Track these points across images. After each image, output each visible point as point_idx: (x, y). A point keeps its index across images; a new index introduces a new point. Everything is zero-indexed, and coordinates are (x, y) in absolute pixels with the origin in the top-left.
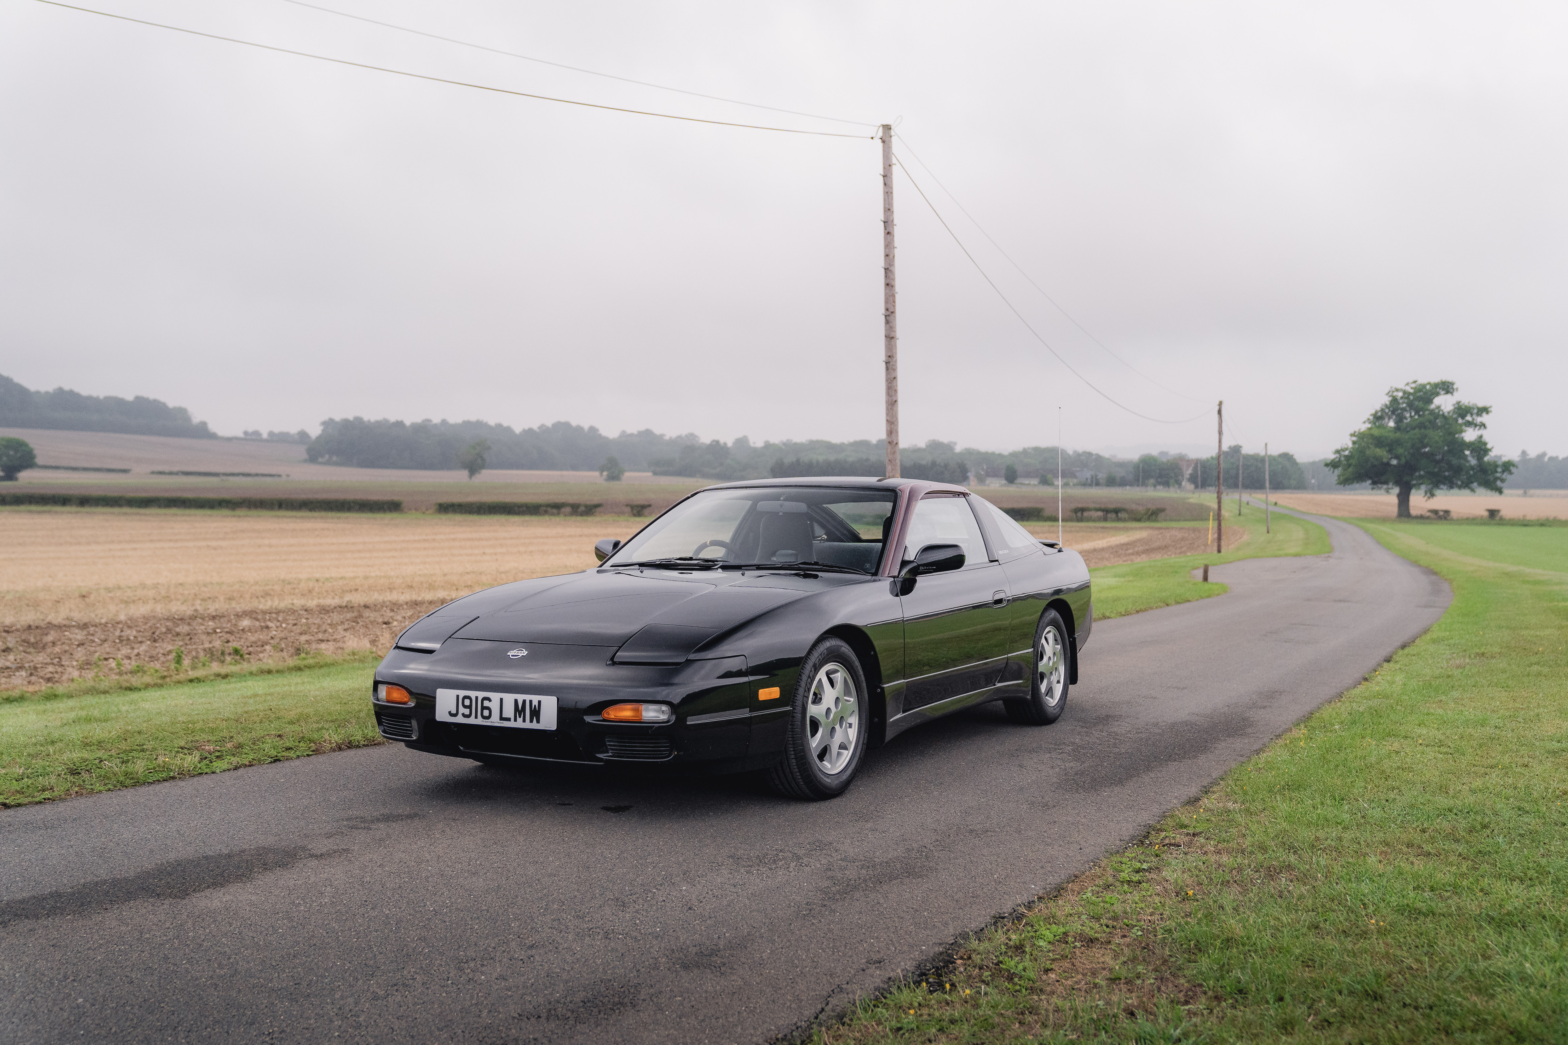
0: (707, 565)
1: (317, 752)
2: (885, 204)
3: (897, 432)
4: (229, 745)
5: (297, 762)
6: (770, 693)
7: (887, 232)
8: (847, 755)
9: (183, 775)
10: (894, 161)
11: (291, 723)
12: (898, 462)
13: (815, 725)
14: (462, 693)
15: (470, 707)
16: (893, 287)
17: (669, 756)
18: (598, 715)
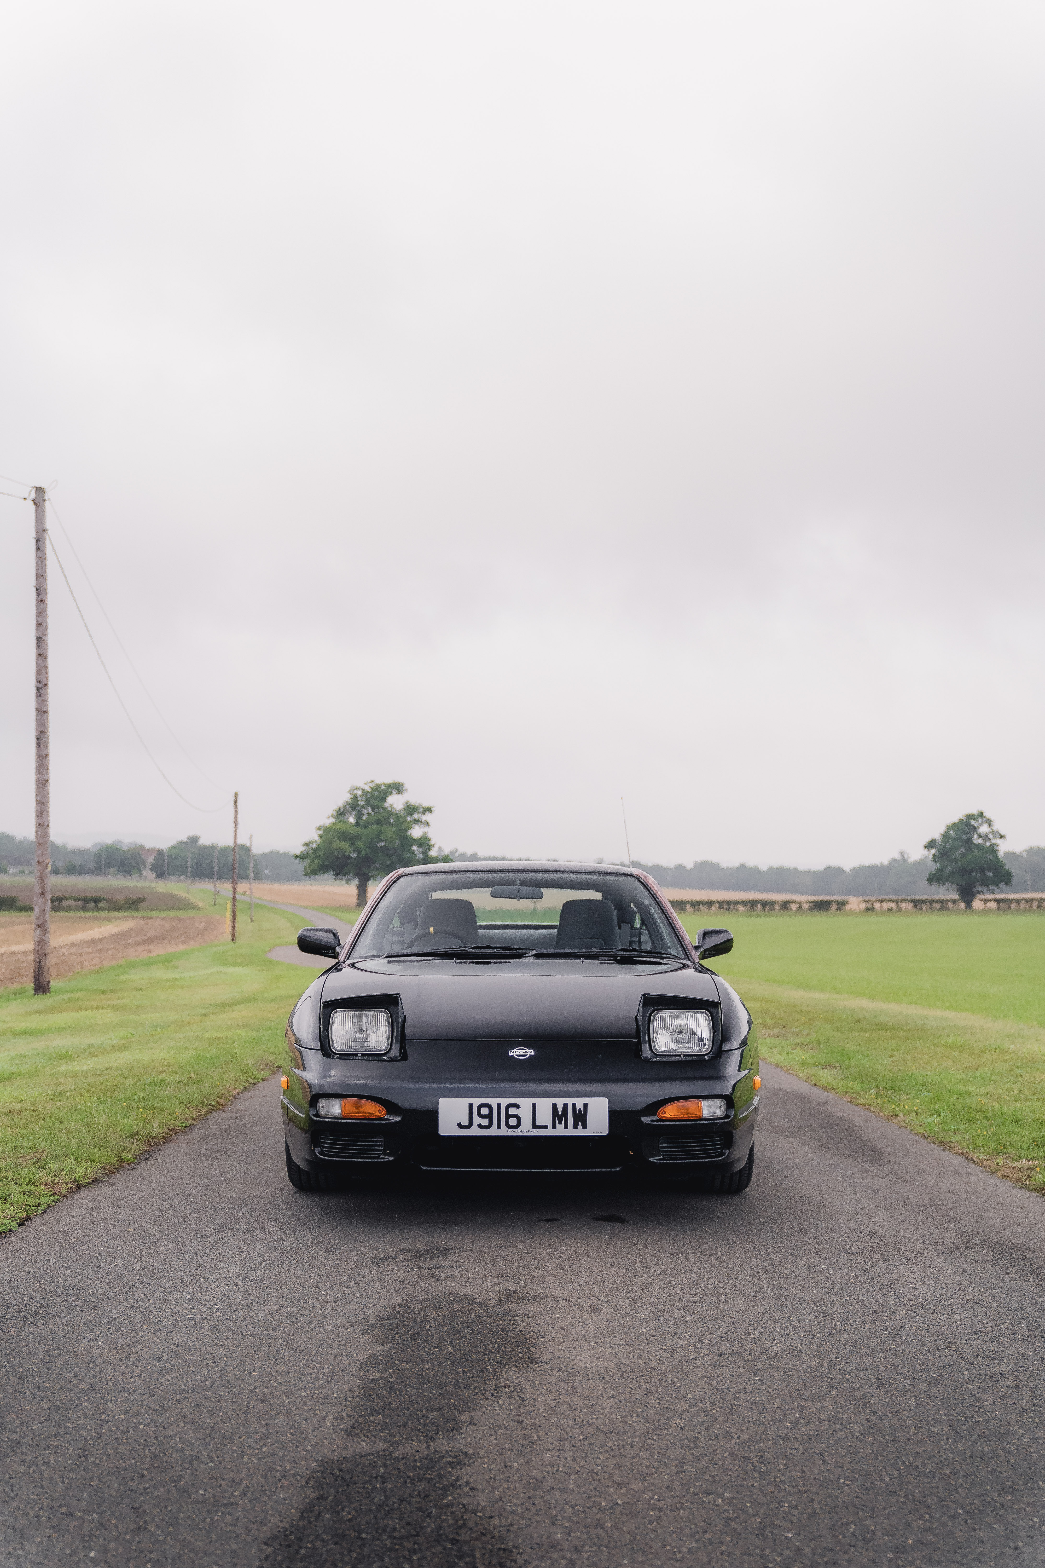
2: (37, 570)
6: (758, 1081)
7: (39, 599)
14: (477, 1101)
15: (489, 1116)
16: (46, 657)
17: (722, 1154)
18: (655, 1114)
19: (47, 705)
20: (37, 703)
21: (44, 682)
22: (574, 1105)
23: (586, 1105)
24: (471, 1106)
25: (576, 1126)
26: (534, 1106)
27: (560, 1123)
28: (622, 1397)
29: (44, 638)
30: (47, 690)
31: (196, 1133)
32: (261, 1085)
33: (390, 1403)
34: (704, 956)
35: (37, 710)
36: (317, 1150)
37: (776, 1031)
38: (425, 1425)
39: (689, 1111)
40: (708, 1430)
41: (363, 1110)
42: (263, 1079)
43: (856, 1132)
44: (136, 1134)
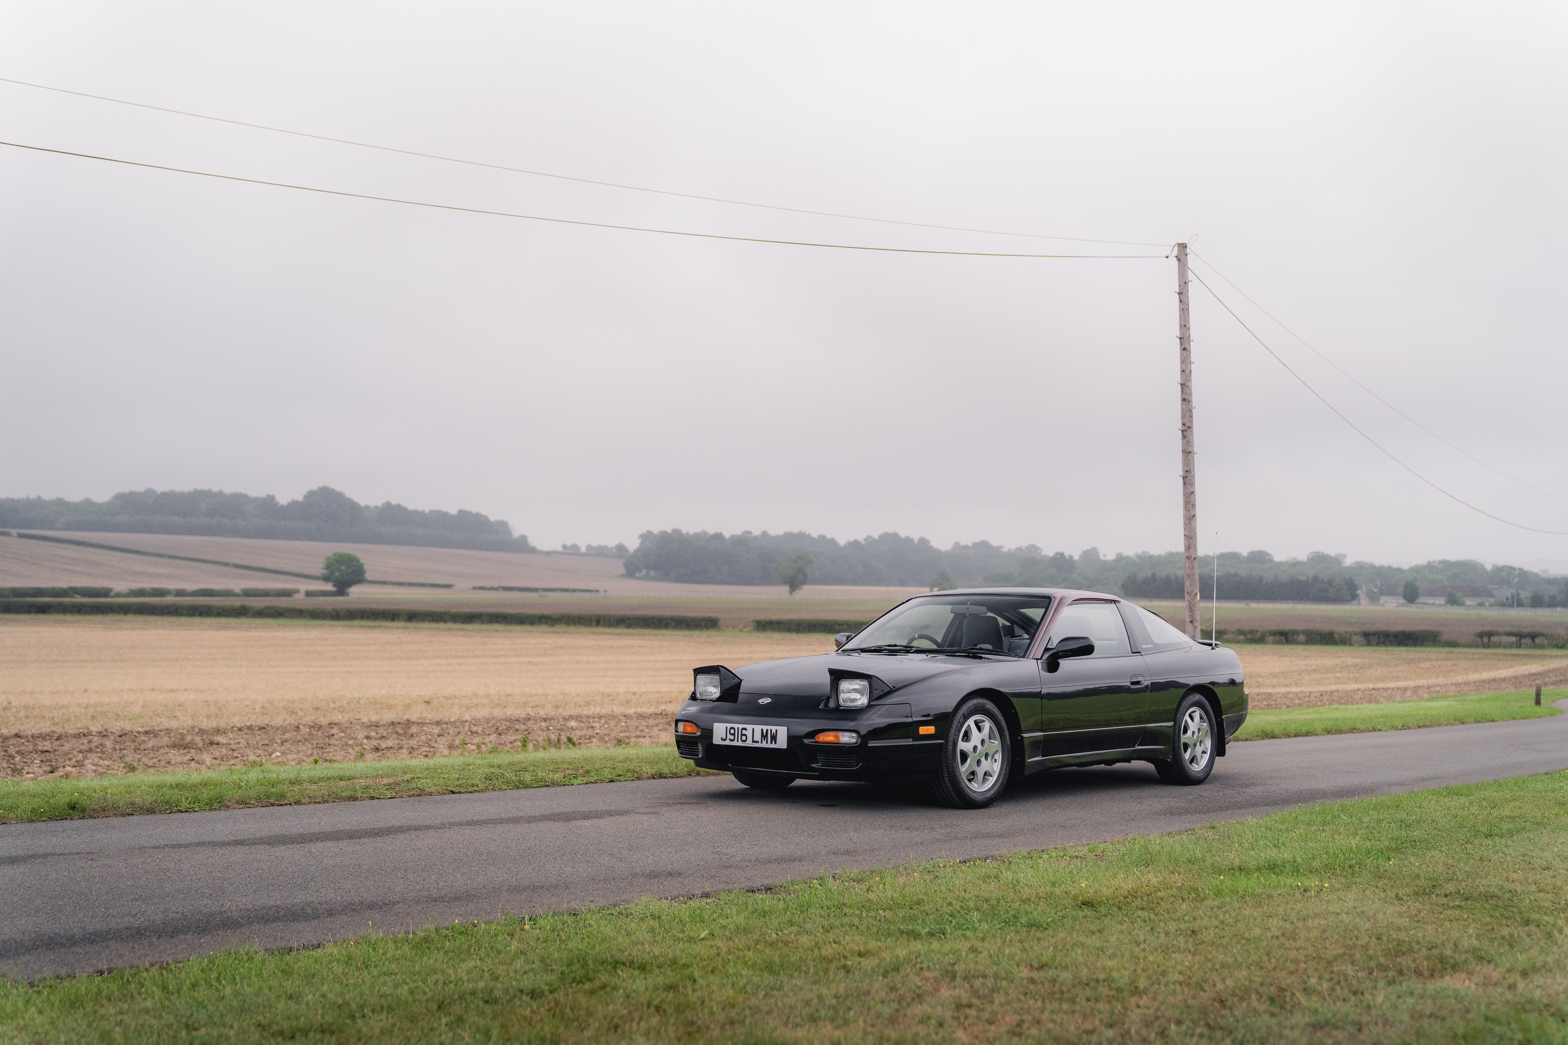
0: (907, 650)
1: (638, 778)
2: (1180, 321)
3: (1196, 547)
4: (581, 771)
5: (626, 783)
6: (927, 729)
7: (1183, 347)
8: (991, 781)
9: (554, 784)
10: (1191, 276)
11: (621, 762)
12: (1197, 576)
13: (964, 756)
14: (729, 725)
15: (734, 735)
17: (856, 766)
18: (813, 738)
19: (1192, 446)
20: (1183, 445)
21: (1189, 425)
22: (771, 730)
23: (777, 731)
24: (726, 728)
25: (771, 743)
26: (753, 730)
27: (764, 740)
29: (1188, 384)
30: (1192, 431)
41: (691, 729)
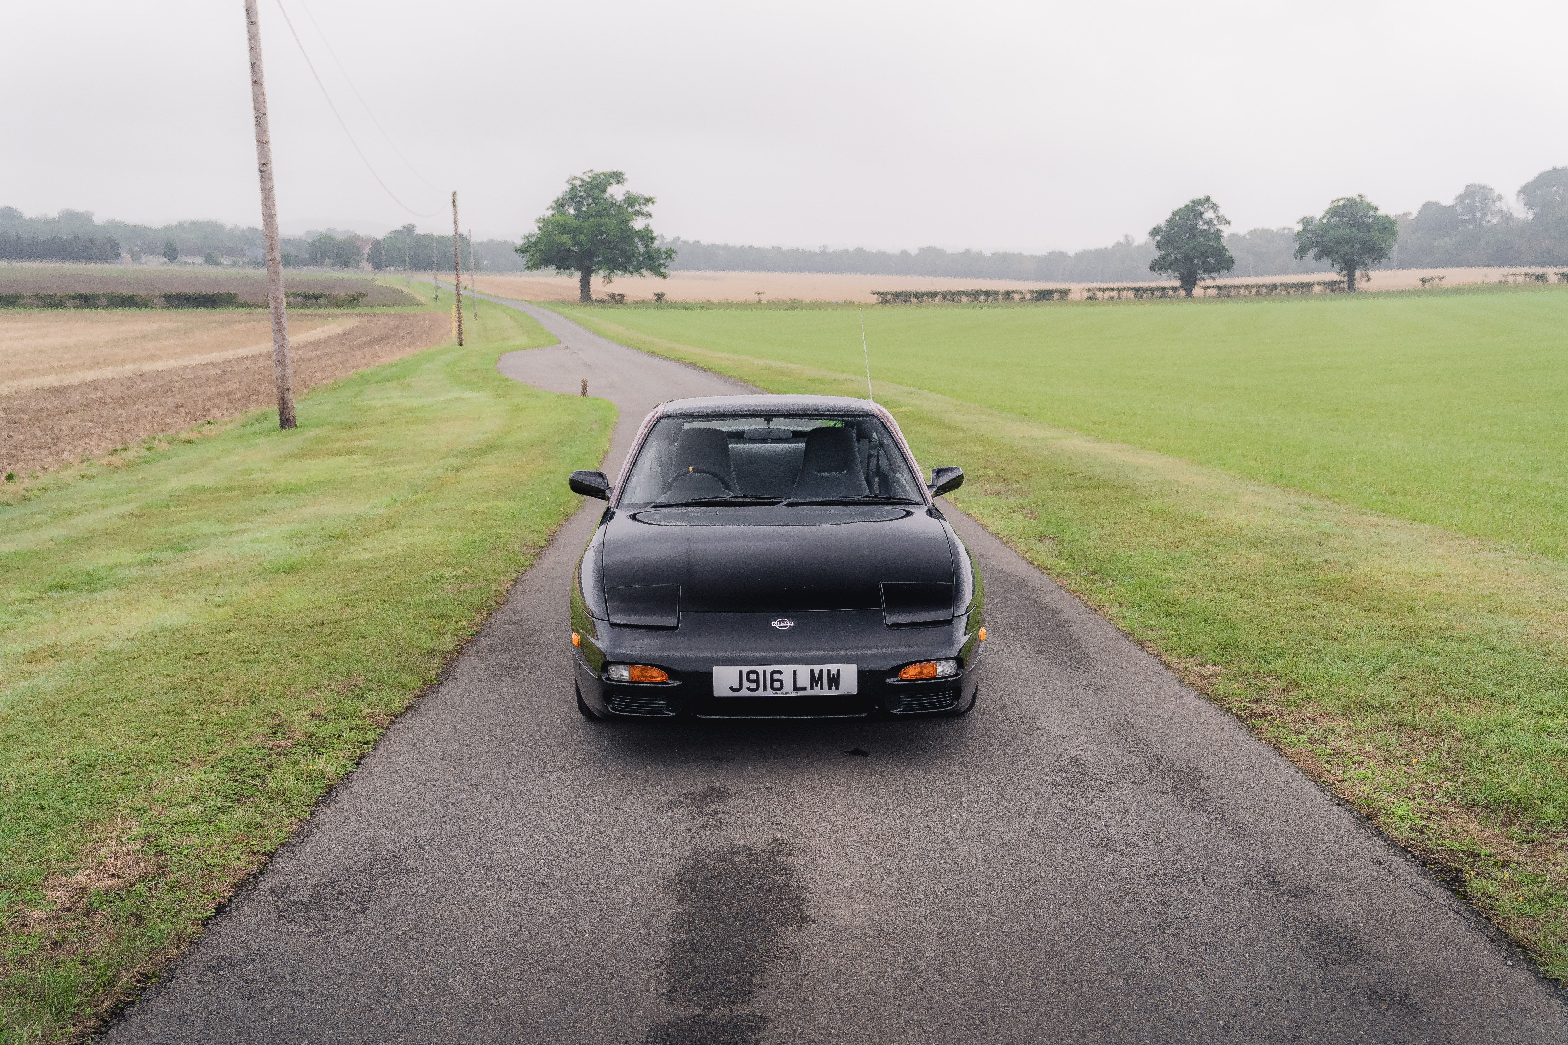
1: (381, 728)
9: (334, 780)
14: (746, 669)
15: (757, 681)
16: (262, 84)
17: (952, 704)
18: (897, 676)
19: (267, 136)
20: (258, 134)
21: (262, 111)
22: (829, 671)
23: (838, 670)
24: (741, 672)
25: (830, 688)
26: (795, 672)
27: (817, 685)
28: (875, 957)
29: (258, 63)
30: (266, 119)
31: (484, 642)
32: (530, 574)
33: (697, 967)
34: (937, 494)
35: (258, 141)
36: (609, 706)
37: (997, 487)
38: (727, 989)
39: (925, 671)
40: (942, 989)
41: (647, 674)
42: (530, 566)
43: (1066, 629)
44: (433, 651)
